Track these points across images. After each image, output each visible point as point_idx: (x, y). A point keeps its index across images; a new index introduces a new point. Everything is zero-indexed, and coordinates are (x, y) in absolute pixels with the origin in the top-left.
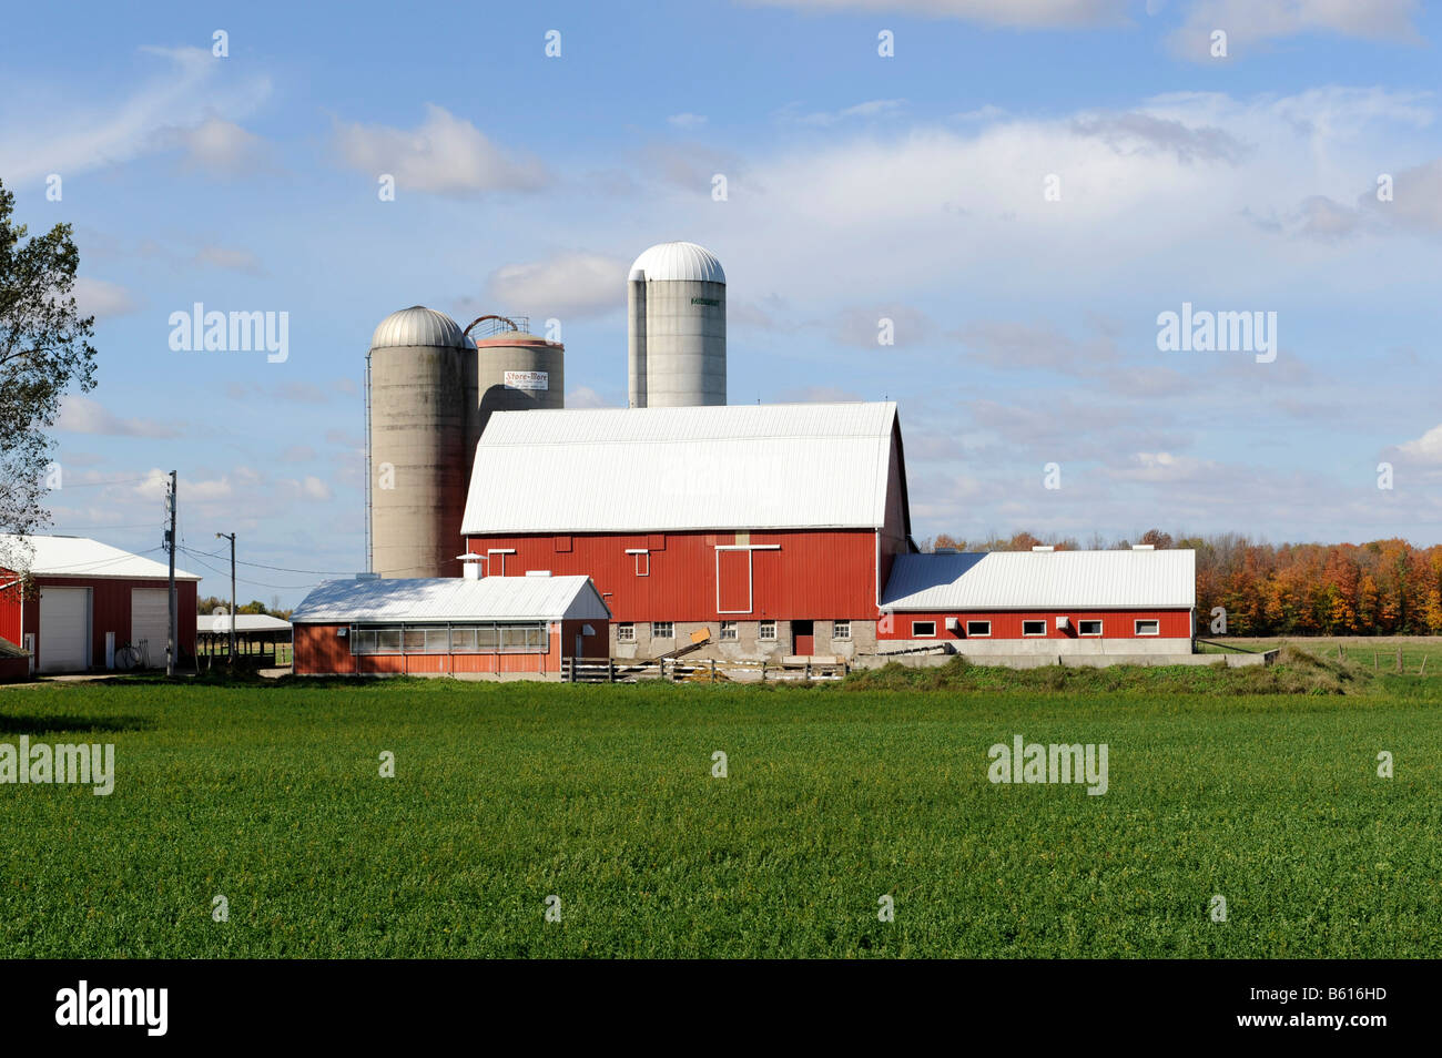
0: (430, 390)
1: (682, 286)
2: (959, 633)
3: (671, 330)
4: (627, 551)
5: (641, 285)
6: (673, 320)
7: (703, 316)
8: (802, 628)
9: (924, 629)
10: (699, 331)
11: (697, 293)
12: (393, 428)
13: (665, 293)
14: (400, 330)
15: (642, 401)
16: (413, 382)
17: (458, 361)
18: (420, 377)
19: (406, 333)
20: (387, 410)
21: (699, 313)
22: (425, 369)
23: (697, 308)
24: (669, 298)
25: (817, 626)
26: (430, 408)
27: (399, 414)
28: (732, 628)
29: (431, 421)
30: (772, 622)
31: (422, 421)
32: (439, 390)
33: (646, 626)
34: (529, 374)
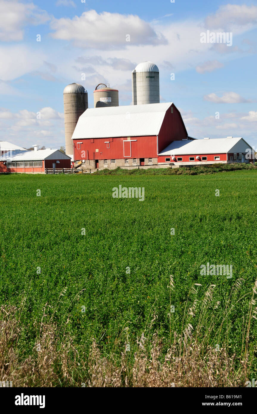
0: (74, 104)
1: (144, 74)
2: (175, 160)
3: (142, 85)
4: (105, 142)
5: (134, 74)
6: (142, 82)
7: (149, 81)
8: (142, 160)
9: (168, 160)
10: (149, 85)
11: (148, 75)
12: (66, 113)
13: (140, 76)
14: (69, 89)
15: (135, 103)
16: (70, 102)
17: (82, 96)
18: (71, 101)
19: (70, 90)
20: (65, 109)
21: (148, 80)
22: (73, 99)
23: (148, 79)
24: (141, 77)
25: (145, 159)
26: (74, 108)
27: (68, 110)
28: (128, 160)
29: (74, 111)
30: (136, 159)
31: (72, 111)
32: (76, 104)
33: (109, 160)
34: (106, 98)
